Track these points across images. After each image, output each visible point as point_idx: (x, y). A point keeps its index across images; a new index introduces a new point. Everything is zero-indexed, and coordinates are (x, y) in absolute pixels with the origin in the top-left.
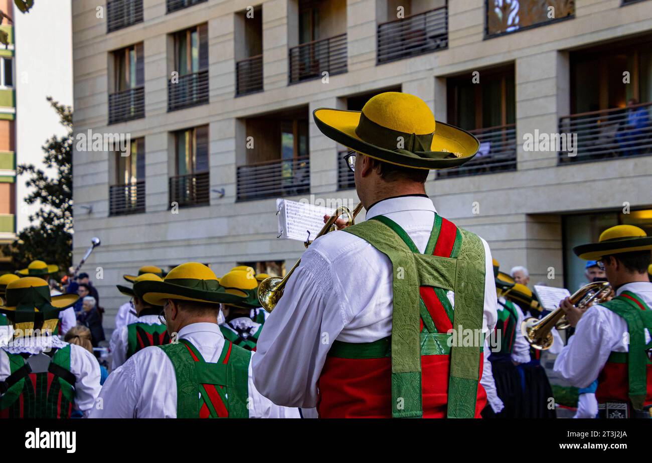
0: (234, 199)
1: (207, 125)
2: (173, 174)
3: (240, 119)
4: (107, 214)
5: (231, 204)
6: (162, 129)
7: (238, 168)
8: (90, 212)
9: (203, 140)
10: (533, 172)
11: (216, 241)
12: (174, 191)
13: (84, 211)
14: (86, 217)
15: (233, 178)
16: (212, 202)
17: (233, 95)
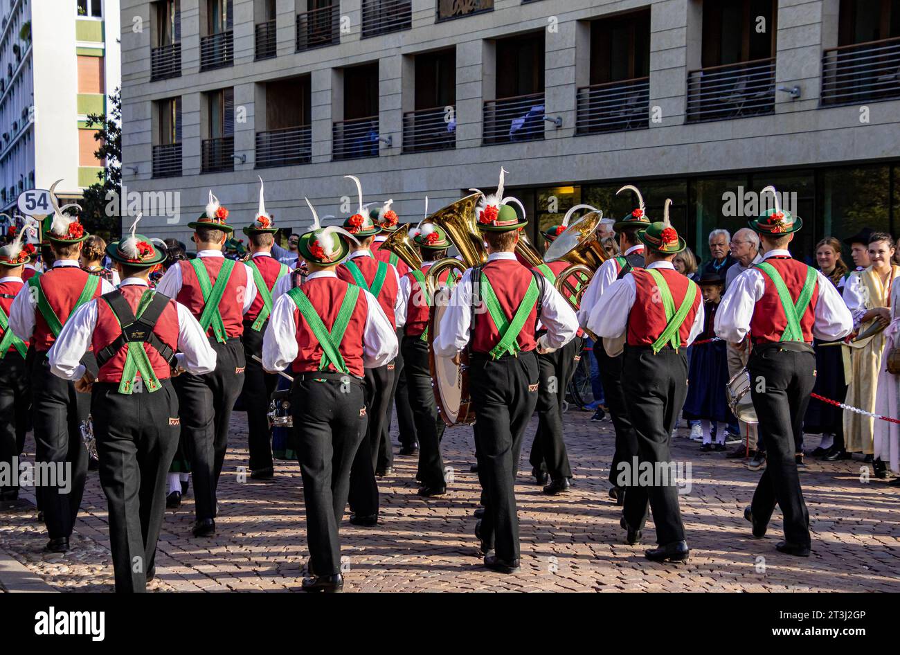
0: (253, 166)
1: (232, 88)
2: (206, 136)
3: (259, 84)
4: (150, 176)
5: (251, 170)
6: (196, 89)
7: (257, 134)
8: (136, 173)
9: (229, 103)
10: (466, 150)
11: (239, 207)
12: (207, 155)
13: (131, 172)
14: (133, 178)
15: (252, 145)
16: (236, 168)
17: (253, 58)
